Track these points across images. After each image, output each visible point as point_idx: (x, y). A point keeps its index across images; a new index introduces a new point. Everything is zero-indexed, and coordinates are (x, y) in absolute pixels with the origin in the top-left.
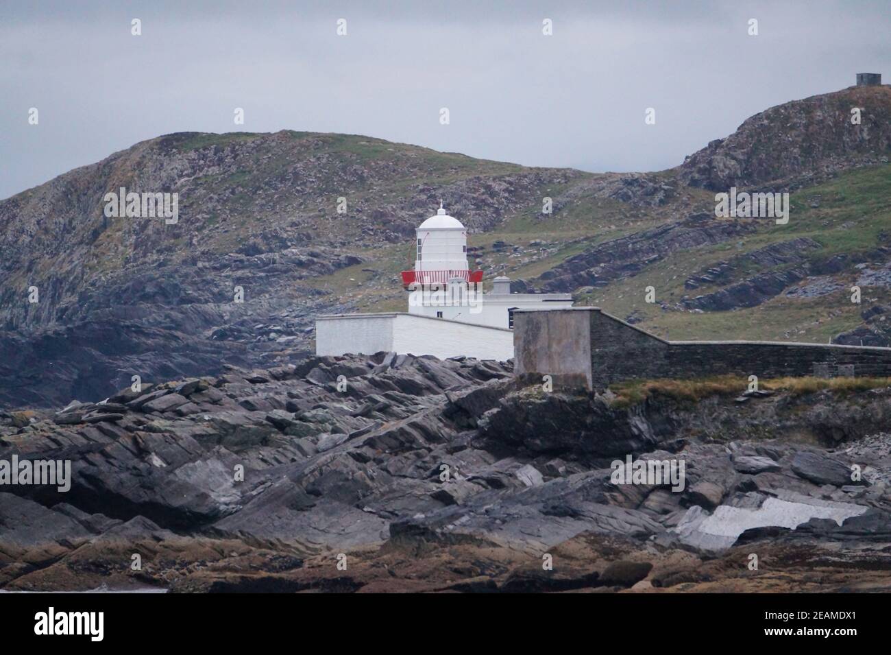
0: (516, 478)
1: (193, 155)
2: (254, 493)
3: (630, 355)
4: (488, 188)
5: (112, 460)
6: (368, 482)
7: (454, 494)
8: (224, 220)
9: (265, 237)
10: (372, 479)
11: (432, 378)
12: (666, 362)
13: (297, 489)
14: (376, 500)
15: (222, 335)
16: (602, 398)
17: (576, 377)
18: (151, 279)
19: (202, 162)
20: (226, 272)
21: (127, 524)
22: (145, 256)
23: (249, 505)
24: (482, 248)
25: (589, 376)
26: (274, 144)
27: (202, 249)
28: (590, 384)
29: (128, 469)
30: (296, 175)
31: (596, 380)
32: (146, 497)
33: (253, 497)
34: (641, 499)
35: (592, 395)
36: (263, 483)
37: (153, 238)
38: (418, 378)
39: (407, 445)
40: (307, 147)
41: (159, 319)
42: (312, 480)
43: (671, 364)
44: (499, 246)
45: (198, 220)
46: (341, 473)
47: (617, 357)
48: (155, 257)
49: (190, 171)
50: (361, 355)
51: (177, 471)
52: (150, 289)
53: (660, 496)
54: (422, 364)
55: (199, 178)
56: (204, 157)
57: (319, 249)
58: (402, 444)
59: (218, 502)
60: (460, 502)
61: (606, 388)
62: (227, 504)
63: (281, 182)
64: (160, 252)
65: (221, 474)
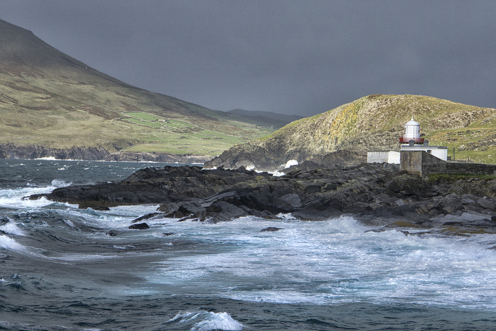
0: (395, 203)
1: (378, 101)
2: (307, 204)
3: (435, 166)
5: (261, 193)
6: (346, 202)
7: (373, 207)
8: (386, 121)
9: (397, 126)
10: (347, 202)
12: (446, 168)
13: (321, 204)
14: (347, 208)
16: (424, 179)
17: (417, 172)
18: (362, 138)
19: (381, 103)
21: (261, 213)
22: (361, 131)
23: (304, 208)
24: (463, 132)
25: (421, 172)
26: (402, 99)
27: (378, 130)
28: (421, 174)
29: (266, 196)
30: (408, 108)
31: (423, 173)
32: (269, 204)
33: (306, 206)
34: (428, 211)
35: (421, 178)
36: (310, 201)
37: (364, 126)
39: (363, 191)
40: (412, 100)
41: (363, 150)
42: (327, 201)
43: (448, 169)
45: (378, 121)
46: (337, 199)
47: (430, 166)
48: (364, 132)
49: (377, 106)
50: (379, 163)
51: (282, 197)
52: (361, 141)
53: (434, 210)
55: (379, 108)
56: (381, 102)
58: (361, 191)
59: (294, 207)
60: (374, 210)
61: (426, 176)
62: (297, 208)
63: (404, 110)
64: (366, 130)
65: (296, 198)
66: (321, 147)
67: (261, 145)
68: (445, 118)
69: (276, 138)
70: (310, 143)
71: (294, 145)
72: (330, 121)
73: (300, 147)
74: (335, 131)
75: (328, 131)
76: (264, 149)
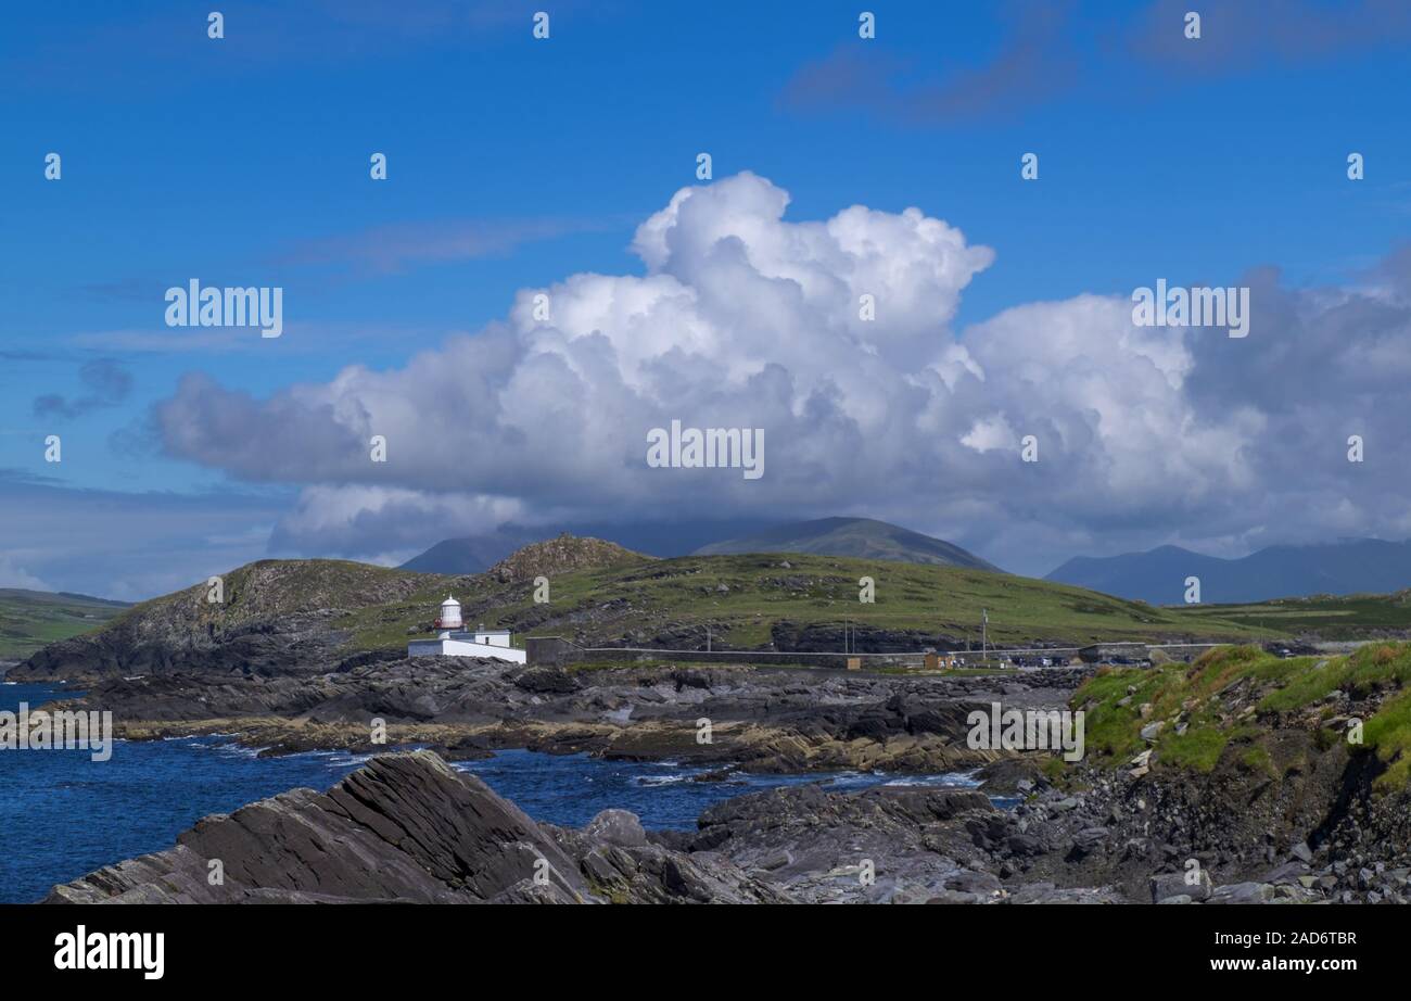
0: (532, 700)
1: (273, 569)
3: (572, 655)
4: (404, 582)
11: (463, 664)
12: (584, 657)
15: (293, 647)
16: (562, 670)
17: (551, 663)
18: (259, 624)
19: (277, 572)
20: (293, 620)
25: (556, 663)
26: (309, 565)
31: (559, 664)
32: (408, 709)
35: (558, 670)
38: (459, 664)
40: (324, 566)
41: (265, 641)
43: (586, 658)
44: (411, 607)
45: (277, 598)
47: (566, 655)
52: (259, 628)
53: (595, 706)
54: (460, 659)
56: (278, 570)
57: (333, 609)
63: (314, 581)
66: (187, 639)
67: (93, 640)
68: (374, 589)
69: (116, 630)
70: (168, 633)
71: (144, 638)
72: (198, 601)
73: (153, 641)
74: (206, 616)
75: (196, 615)
76: (98, 646)
